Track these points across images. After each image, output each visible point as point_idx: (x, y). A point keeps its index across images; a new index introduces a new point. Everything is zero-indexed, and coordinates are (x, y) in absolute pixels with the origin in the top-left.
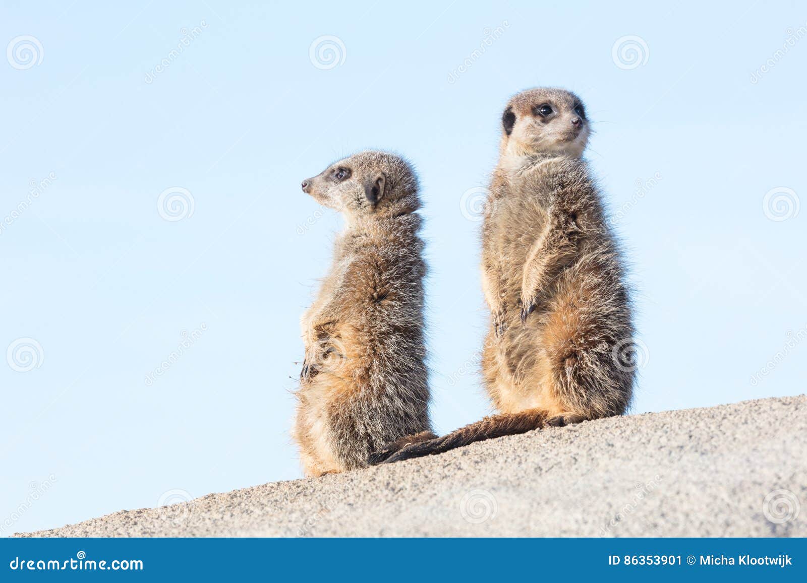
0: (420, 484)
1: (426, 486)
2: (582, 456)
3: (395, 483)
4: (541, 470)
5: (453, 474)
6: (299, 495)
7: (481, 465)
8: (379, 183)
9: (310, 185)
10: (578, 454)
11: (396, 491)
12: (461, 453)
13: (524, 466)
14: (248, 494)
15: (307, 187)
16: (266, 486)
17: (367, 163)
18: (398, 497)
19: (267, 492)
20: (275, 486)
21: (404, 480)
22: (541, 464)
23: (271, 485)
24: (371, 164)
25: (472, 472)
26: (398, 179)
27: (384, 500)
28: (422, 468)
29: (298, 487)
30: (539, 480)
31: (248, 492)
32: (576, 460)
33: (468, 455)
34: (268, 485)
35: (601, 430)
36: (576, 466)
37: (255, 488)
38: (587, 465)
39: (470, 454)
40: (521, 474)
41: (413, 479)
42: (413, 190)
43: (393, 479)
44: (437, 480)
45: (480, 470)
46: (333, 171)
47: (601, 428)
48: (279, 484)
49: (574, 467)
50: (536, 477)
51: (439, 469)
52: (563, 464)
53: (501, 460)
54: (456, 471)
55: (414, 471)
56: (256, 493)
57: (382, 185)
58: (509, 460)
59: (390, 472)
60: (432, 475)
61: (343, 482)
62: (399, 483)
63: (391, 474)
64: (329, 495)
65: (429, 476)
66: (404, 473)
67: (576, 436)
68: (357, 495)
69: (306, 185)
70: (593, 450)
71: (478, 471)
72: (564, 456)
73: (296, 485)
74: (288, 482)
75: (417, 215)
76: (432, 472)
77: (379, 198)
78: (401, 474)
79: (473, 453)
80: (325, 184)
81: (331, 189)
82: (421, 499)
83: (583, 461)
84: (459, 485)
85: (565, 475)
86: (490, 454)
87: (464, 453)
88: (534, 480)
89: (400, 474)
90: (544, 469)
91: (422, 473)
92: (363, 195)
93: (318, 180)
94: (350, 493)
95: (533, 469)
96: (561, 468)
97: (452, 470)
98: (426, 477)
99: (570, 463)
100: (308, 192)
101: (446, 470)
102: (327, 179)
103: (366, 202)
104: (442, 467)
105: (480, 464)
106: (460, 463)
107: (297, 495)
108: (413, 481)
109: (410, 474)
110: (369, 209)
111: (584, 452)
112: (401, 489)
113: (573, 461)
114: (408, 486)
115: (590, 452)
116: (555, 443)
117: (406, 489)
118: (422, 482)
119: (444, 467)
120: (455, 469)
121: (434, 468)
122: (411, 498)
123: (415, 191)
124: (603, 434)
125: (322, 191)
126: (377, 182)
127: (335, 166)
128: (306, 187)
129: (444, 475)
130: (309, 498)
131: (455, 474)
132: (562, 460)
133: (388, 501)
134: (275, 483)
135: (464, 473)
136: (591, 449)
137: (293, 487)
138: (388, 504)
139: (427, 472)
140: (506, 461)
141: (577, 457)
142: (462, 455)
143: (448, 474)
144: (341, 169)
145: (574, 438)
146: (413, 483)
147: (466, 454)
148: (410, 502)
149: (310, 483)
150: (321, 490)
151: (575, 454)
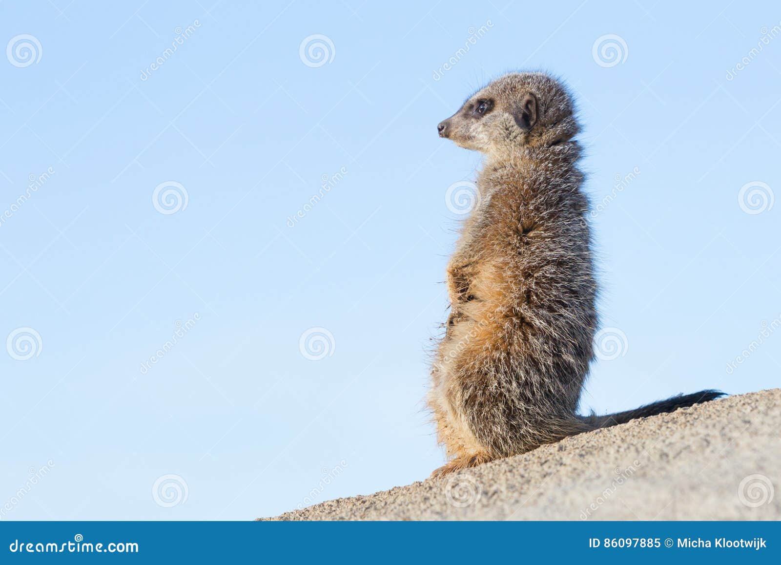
0: (517, 485)
1: (525, 487)
2: (714, 437)
3: (485, 486)
4: (667, 455)
5: (555, 471)
6: (369, 510)
7: (588, 458)
8: (529, 106)
9: (447, 127)
10: (708, 435)
11: (490, 494)
12: (557, 449)
13: (645, 453)
14: (303, 515)
15: (445, 130)
16: (323, 506)
17: (510, 87)
18: (496, 500)
19: (327, 512)
20: (335, 504)
21: (495, 482)
22: (666, 450)
23: (330, 503)
24: (515, 88)
25: (580, 466)
26: (548, 101)
27: (479, 506)
28: (514, 468)
29: (364, 502)
30: (668, 467)
31: (303, 513)
32: (708, 442)
33: (565, 450)
34: (325, 504)
35: (724, 409)
36: (711, 448)
37: (311, 510)
38: (724, 446)
39: (568, 448)
40: (644, 463)
41: (507, 480)
42: (568, 112)
43: (482, 482)
44: (538, 479)
45: (588, 463)
46: (471, 107)
47: (723, 407)
48: (338, 501)
49: (708, 451)
50: (664, 464)
51: (536, 467)
52: (694, 448)
53: (612, 451)
54: (559, 468)
55: (505, 472)
56: (313, 513)
57: (532, 108)
58: (622, 450)
59: (476, 475)
60: (529, 473)
61: (420, 491)
62: (490, 486)
63: (478, 477)
64: (407, 506)
65: (526, 475)
66: (494, 474)
67: (694, 418)
68: (443, 502)
69: (443, 128)
70: (727, 430)
71: (586, 464)
72: (692, 439)
73: (361, 500)
74: (349, 499)
75: (574, 142)
76: (528, 471)
77: (532, 123)
78: (491, 476)
79: (571, 447)
80: (464, 123)
81: (473, 127)
82: (524, 500)
83: (718, 443)
84: (569, 480)
85: (700, 458)
86: (593, 446)
87: (561, 449)
88: (662, 469)
89: (488, 476)
90: (671, 455)
91: (516, 473)
92: (513, 122)
93: (456, 120)
94: (432, 501)
95: (657, 456)
96: (691, 452)
97: (553, 466)
98: (522, 476)
99: (701, 446)
100: (447, 136)
101: (545, 467)
102: (466, 116)
103: (517, 130)
104: (539, 464)
105: (586, 457)
106: (561, 458)
107: (365, 510)
108: (508, 482)
109: (501, 475)
110: (521, 138)
111: (716, 432)
112: (495, 493)
113: (705, 443)
114: (503, 488)
115: (724, 432)
116: (670, 428)
117: (501, 492)
118: (519, 483)
119: (542, 464)
120: (556, 465)
121: (530, 466)
122: (513, 501)
123: (570, 113)
124: (729, 413)
125: (463, 132)
126: (526, 106)
127: (473, 100)
128: (443, 131)
129: (544, 473)
130: (383, 511)
131: (558, 471)
132: (690, 443)
133: (484, 506)
134: (333, 501)
135: (569, 469)
136: (723, 428)
137: (358, 503)
138: (485, 510)
139: (522, 471)
140: (618, 451)
141: (709, 439)
142: (559, 451)
143: (549, 471)
144: (480, 102)
145: (692, 420)
146: (509, 484)
147: (563, 449)
148: (513, 504)
149: (377, 497)
150: (394, 503)
151: (705, 436)
